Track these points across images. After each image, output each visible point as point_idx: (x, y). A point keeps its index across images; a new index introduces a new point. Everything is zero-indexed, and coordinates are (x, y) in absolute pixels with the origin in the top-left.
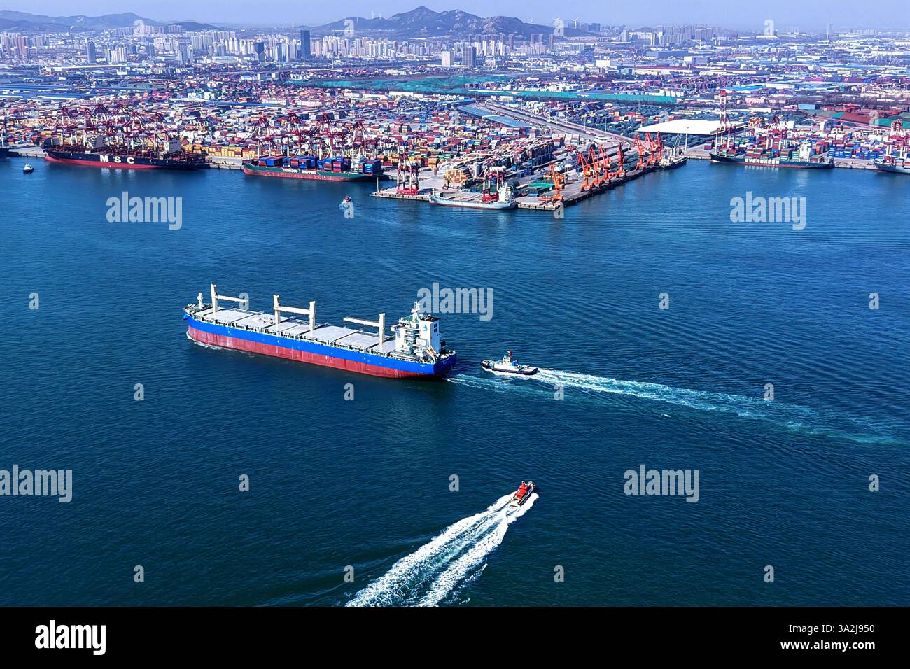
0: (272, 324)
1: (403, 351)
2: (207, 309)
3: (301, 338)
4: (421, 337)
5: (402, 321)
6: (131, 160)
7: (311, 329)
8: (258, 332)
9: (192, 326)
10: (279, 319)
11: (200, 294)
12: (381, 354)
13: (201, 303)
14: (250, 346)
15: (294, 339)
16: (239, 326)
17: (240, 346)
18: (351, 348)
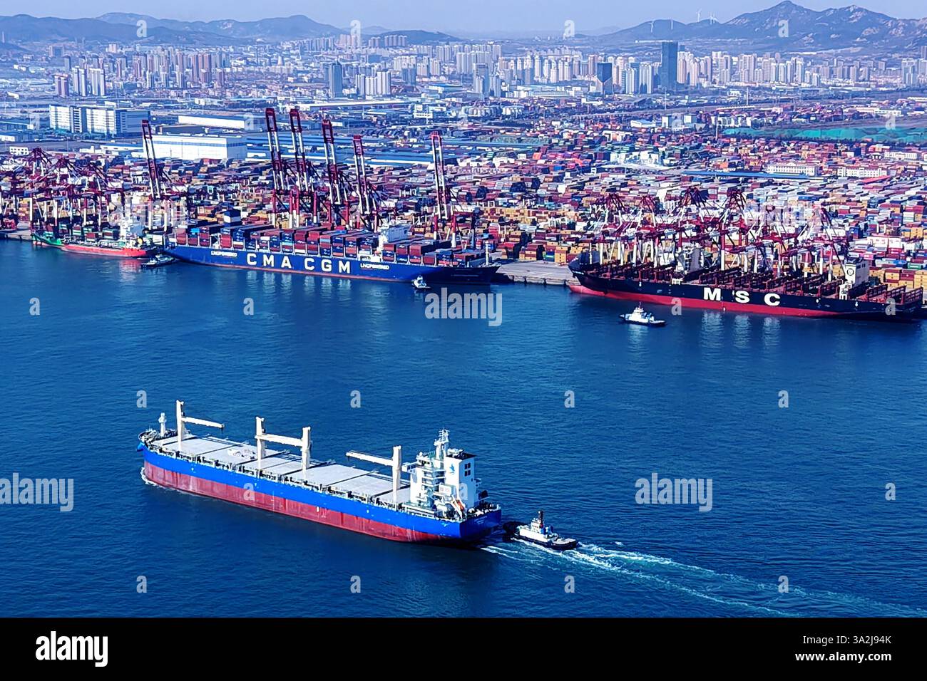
0: (253, 459)
1: (420, 502)
2: (171, 436)
3: (286, 479)
4: (446, 482)
5: (420, 457)
6: (773, 300)
7: (304, 468)
8: (230, 470)
9: (148, 461)
10: (263, 452)
11: (163, 414)
12: (390, 506)
13: (163, 427)
14: (218, 490)
15: (276, 481)
16: (205, 462)
17: (205, 490)
18: (350, 495)
